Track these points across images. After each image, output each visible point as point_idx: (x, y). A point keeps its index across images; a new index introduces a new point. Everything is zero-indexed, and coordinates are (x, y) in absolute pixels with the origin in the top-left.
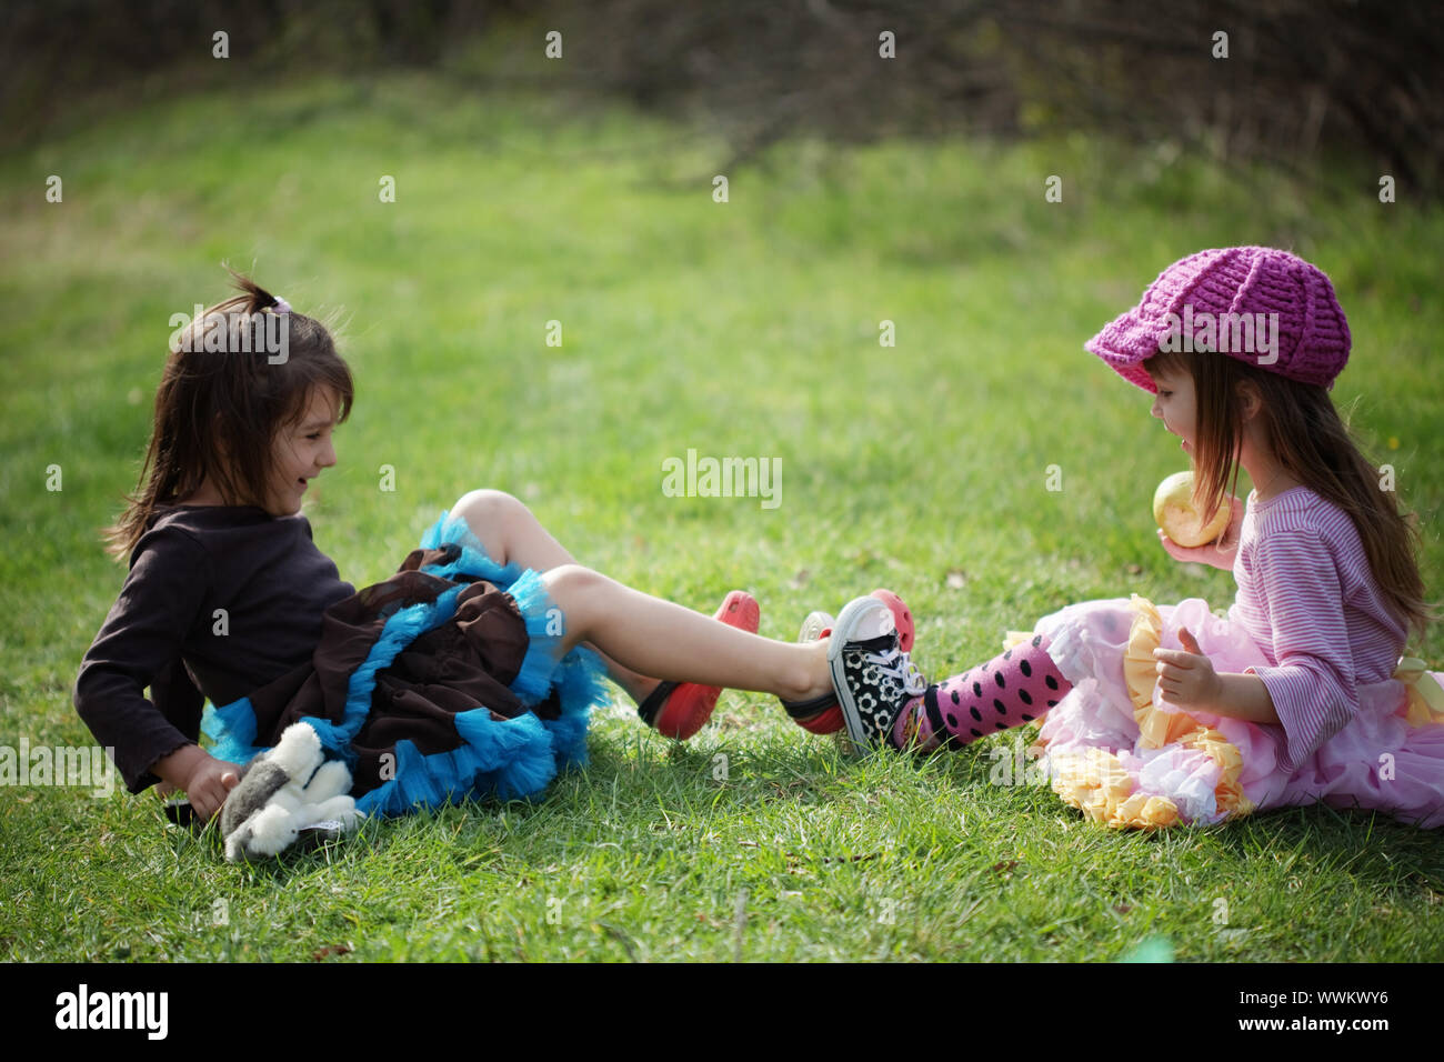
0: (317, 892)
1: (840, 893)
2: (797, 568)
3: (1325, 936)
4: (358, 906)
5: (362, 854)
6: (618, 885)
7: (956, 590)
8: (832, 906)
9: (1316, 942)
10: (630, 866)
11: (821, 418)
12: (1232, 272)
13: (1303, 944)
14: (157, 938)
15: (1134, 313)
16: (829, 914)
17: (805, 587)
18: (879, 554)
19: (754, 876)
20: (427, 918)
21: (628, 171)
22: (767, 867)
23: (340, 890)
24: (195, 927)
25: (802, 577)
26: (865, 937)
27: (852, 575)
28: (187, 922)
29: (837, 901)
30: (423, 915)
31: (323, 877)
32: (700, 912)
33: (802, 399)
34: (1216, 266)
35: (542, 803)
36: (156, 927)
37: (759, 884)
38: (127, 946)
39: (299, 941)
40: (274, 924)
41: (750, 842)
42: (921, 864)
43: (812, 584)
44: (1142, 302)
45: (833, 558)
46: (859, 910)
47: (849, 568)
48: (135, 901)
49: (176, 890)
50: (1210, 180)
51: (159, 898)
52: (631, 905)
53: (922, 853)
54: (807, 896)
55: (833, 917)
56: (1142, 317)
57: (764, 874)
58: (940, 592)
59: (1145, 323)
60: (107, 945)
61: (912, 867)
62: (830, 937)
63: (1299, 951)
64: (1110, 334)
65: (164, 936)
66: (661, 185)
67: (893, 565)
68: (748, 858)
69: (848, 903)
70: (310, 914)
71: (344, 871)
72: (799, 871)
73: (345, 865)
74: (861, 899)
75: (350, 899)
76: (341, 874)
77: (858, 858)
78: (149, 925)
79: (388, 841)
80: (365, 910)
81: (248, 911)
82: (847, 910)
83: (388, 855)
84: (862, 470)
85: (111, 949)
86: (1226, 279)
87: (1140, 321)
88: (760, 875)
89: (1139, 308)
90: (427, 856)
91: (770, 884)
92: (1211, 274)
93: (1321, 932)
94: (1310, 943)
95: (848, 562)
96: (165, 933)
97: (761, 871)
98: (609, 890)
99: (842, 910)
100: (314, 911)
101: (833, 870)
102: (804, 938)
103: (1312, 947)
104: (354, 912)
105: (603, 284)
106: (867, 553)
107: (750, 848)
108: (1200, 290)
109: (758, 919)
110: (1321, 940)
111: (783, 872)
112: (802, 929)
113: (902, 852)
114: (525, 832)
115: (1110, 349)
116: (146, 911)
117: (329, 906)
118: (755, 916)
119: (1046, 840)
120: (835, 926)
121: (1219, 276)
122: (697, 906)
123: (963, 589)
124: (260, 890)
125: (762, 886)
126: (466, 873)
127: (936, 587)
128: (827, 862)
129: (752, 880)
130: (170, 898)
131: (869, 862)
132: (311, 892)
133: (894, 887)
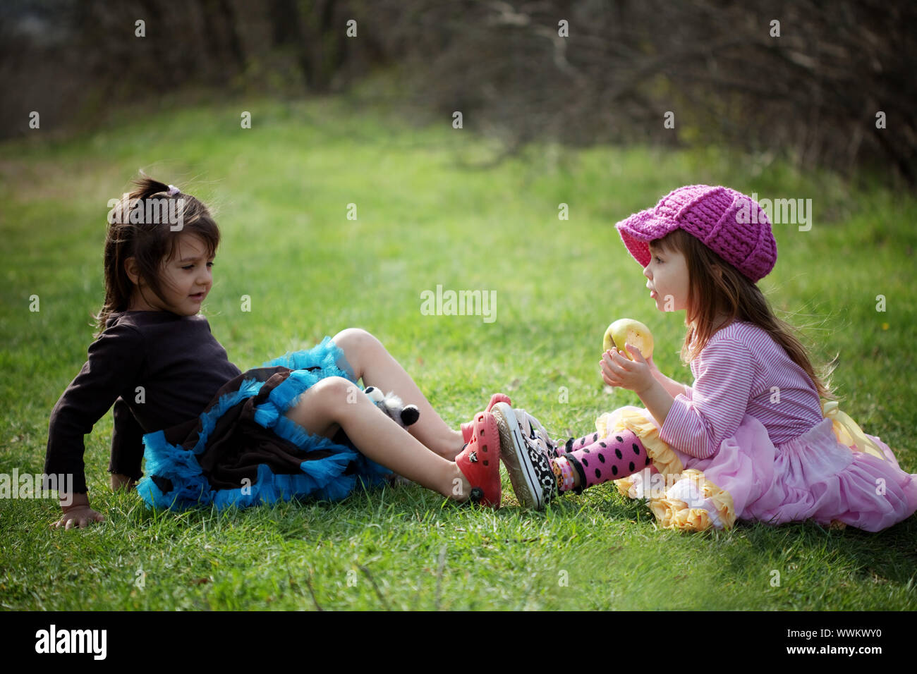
0: (195, 548)
1: (512, 559)
2: (513, 378)
3: (808, 598)
4: (219, 556)
5: (225, 526)
6: (377, 549)
7: (608, 395)
8: (507, 567)
9: (802, 600)
10: (386, 539)
11: (540, 297)
12: (721, 200)
13: (793, 602)
14: (96, 570)
15: (650, 211)
16: (504, 571)
17: (516, 389)
18: (564, 373)
19: (462, 548)
20: (260, 565)
21: (442, 156)
22: (470, 543)
23: (209, 547)
24: (119, 565)
25: (514, 384)
26: (524, 585)
27: (545, 384)
28: (114, 562)
29: (510, 564)
30: (258, 563)
31: (201, 539)
32: (425, 567)
33: (530, 287)
34: (712, 194)
35: (339, 502)
36: (96, 564)
37: (464, 553)
38: (76, 573)
39: (180, 575)
40: (166, 564)
41: (462, 529)
42: (565, 546)
43: (521, 388)
44: (658, 205)
45: (535, 374)
46: (522, 569)
47: (545, 380)
48: (85, 549)
49: (111, 543)
50: (792, 176)
51: (100, 547)
52: (383, 560)
53: (565, 539)
54: (493, 561)
55: (506, 573)
56: (656, 214)
57: (468, 547)
58: (597, 396)
59: (659, 218)
60: (65, 572)
61: (559, 547)
62: (503, 584)
63: (790, 605)
64: (635, 220)
65: (100, 569)
66: (462, 166)
67: (572, 380)
68: (460, 538)
69: (517, 565)
70: (190, 560)
71: (214, 536)
72: (490, 547)
73: (215, 532)
74: (525, 563)
75: (215, 552)
76: (211, 538)
77: (525, 541)
78: (92, 562)
79: (242, 520)
80: (223, 559)
81: (152, 557)
82: (516, 569)
83: (241, 528)
84: (561, 327)
85: (66, 576)
86: (718, 203)
87: (655, 216)
88: (465, 548)
89: (655, 209)
90: (264, 530)
91: (471, 553)
92: (709, 198)
93: (805, 595)
94: (798, 601)
95: (544, 376)
96: (100, 567)
97: (467, 546)
98: (370, 551)
99: (512, 569)
100: (193, 558)
101: (511, 547)
102: (487, 583)
103: (799, 603)
104: (217, 560)
105: (421, 221)
106: (556, 371)
107: (461, 533)
108: (701, 205)
109: (460, 572)
110: (804, 599)
111: (479, 546)
112: (487, 580)
113: (554, 538)
114: (326, 519)
115: (636, 230)
116: (91, 555)
117: (202, 556)
118: (459, 570)
119: (644, 536)
120: (507, 578)
121: (713, 200)
122: (424, 563)
123: (613, 395)
124: (161, 545)
125: (466, 554)
126: (287, 540)
127: (596, 392)
128: (507, 542)
129: (460, 551)
130: (106, 548)
131: (533, 543)
132: (192, 548)
133: (547, 557)
